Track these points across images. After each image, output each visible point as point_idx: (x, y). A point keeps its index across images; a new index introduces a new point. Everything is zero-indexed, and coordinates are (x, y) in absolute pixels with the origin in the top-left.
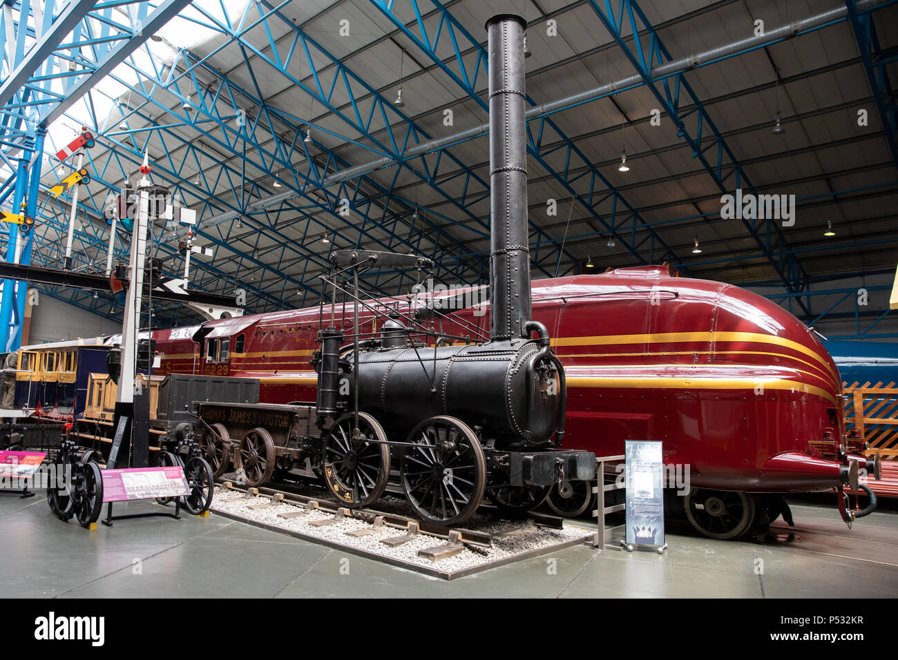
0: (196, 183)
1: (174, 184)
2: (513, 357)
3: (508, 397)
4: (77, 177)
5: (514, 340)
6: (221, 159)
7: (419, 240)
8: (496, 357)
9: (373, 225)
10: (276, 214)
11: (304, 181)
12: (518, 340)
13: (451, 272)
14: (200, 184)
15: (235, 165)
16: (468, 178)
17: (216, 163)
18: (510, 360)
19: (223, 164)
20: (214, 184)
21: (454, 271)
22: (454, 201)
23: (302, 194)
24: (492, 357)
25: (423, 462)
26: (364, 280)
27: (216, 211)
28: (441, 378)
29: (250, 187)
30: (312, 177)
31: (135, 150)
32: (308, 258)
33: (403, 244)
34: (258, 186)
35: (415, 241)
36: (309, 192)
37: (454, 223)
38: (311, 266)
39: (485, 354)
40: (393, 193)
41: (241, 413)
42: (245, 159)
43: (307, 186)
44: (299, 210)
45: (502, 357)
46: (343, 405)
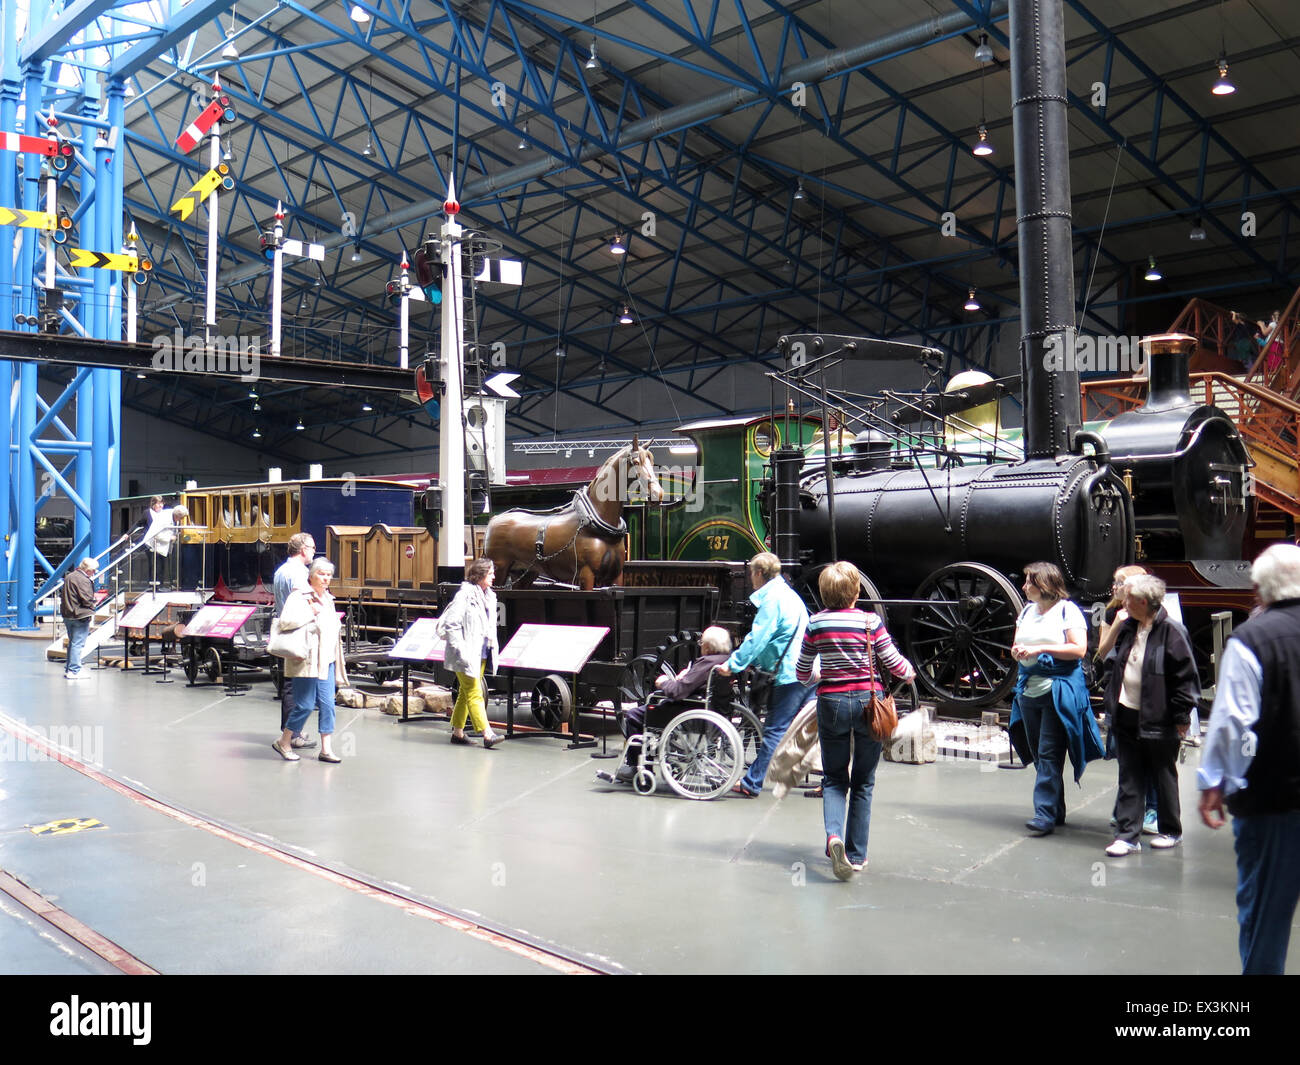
0: (366, 152)
1: (308, 151)
2: (1061, 482)
3: (1057, 535)
4: (213, 179)
5: (1059, 459)
6: (407, 99)
7: (752, 209)
8: (1036, 482)
9: (655, 183)
10: (516, 202)
11: (577, 138)
12: (1066, 457)
13: (865, 298)
14: (373, 154)
15: (436, 111)
16: (903, 114)
17: (396, 108)
18: (1057, 485)
19: (410, 109)
20: (397, 150)
21: (873, 297)
22: (872, 161)
23: (573, 162)
24: (1031, 482)
25: (939, 625)
26: (686, 320)
27: (394, 202)
28: (958, 512)
29: (464, 149)
30: (595, 128)
31: (247, 95)
32: (572, 281)
33: (770, 250)
34: (479, 148)
35: (744, 213)
36: (587, 159)
37: (868, 203)
38: (580, 296)
39: (1020, 478)
40: (750, 151)
41: (631, 574)
42: (460, 101)
43: (583, 148)
44: (560, 191)
45: (1045, 481)
46: (807, 555)
